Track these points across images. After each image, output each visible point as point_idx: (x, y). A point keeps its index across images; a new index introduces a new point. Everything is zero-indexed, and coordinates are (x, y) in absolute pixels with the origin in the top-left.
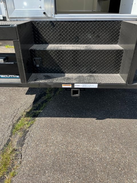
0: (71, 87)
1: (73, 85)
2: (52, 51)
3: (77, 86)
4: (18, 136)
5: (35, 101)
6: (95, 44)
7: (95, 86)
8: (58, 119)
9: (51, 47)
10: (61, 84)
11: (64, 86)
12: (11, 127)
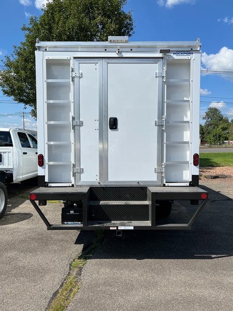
0: (116, 229)
1: (117, 227)
2: (103, 205)
3: (120, 228)
4: (75, 271)
5: (84, 250)
6: (132, 200)
7: (132, 228)
8: (105, 260)
9: (102, 203)
10: (109, 227)
11: (111, 228)
12: (69, 265)
